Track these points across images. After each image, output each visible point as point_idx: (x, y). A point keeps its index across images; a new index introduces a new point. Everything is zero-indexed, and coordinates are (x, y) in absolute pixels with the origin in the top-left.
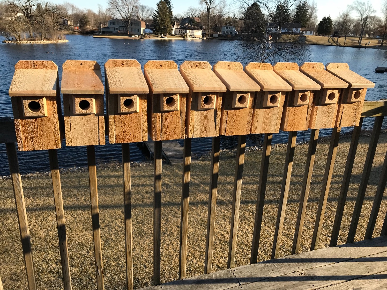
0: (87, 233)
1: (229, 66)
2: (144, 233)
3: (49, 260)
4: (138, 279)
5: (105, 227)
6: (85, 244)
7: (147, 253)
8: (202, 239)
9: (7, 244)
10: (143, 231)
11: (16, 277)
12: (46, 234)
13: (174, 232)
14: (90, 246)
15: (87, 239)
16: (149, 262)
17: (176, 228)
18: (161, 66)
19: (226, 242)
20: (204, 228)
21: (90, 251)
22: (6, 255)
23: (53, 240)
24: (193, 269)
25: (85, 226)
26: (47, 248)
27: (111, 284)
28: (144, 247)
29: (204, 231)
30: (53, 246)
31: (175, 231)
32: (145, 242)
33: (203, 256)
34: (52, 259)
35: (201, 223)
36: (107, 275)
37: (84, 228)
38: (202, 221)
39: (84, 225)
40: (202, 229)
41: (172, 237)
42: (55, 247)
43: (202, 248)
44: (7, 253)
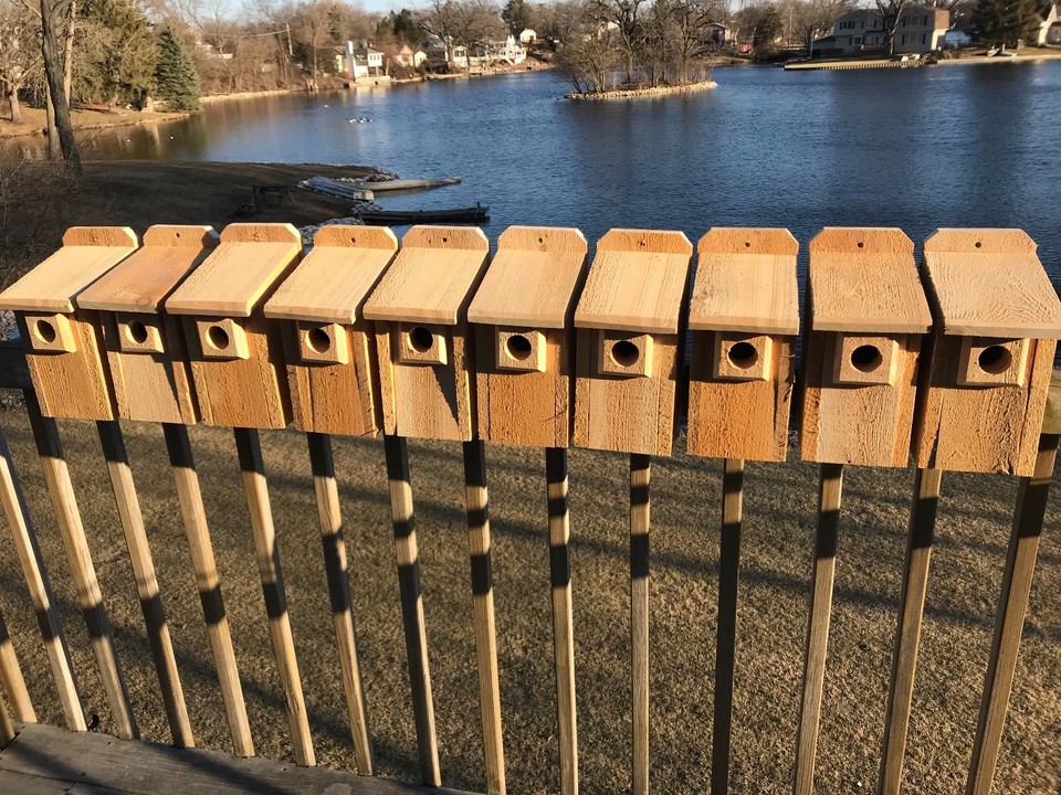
0: (613, 597)
1: (541, 240)
2: (755, 636)
3: (512, 635)
4: (698, 754)
5: (661, 591)
6: (600, 622)
7: (746, 694)
8: (928, 706)
9: (444, 573)
10: (756, 631)
11: (438, 653)
12: (523, 574)
13: (844, 658)
14: (610, 630)
15: (608, 611)
16: (741, 721)
17: (857, 648)
18: (353, 240)
19: (1010, 740)
20: (946, 672)
21: (605, 644)
22: (433, 598)
23: (535, 591)
24: (867, 783)
25: (613, 577)
26: (516, 607)
27: (627, 743)
28: (745, 674)
29: (943, 684)
30: (530, 607)
31: (848, 657)
32: (749, 661)
33: (913, 757)
34: (518, 636)
35: (942, 657)
36: (625, 718)
37: (610, 580)
38: (948, 651)
39: (612, 575)
40: (938, 675)
41: (833, 670)
42: (534, 609)
43: (919, 733)
44: (437, 596)
